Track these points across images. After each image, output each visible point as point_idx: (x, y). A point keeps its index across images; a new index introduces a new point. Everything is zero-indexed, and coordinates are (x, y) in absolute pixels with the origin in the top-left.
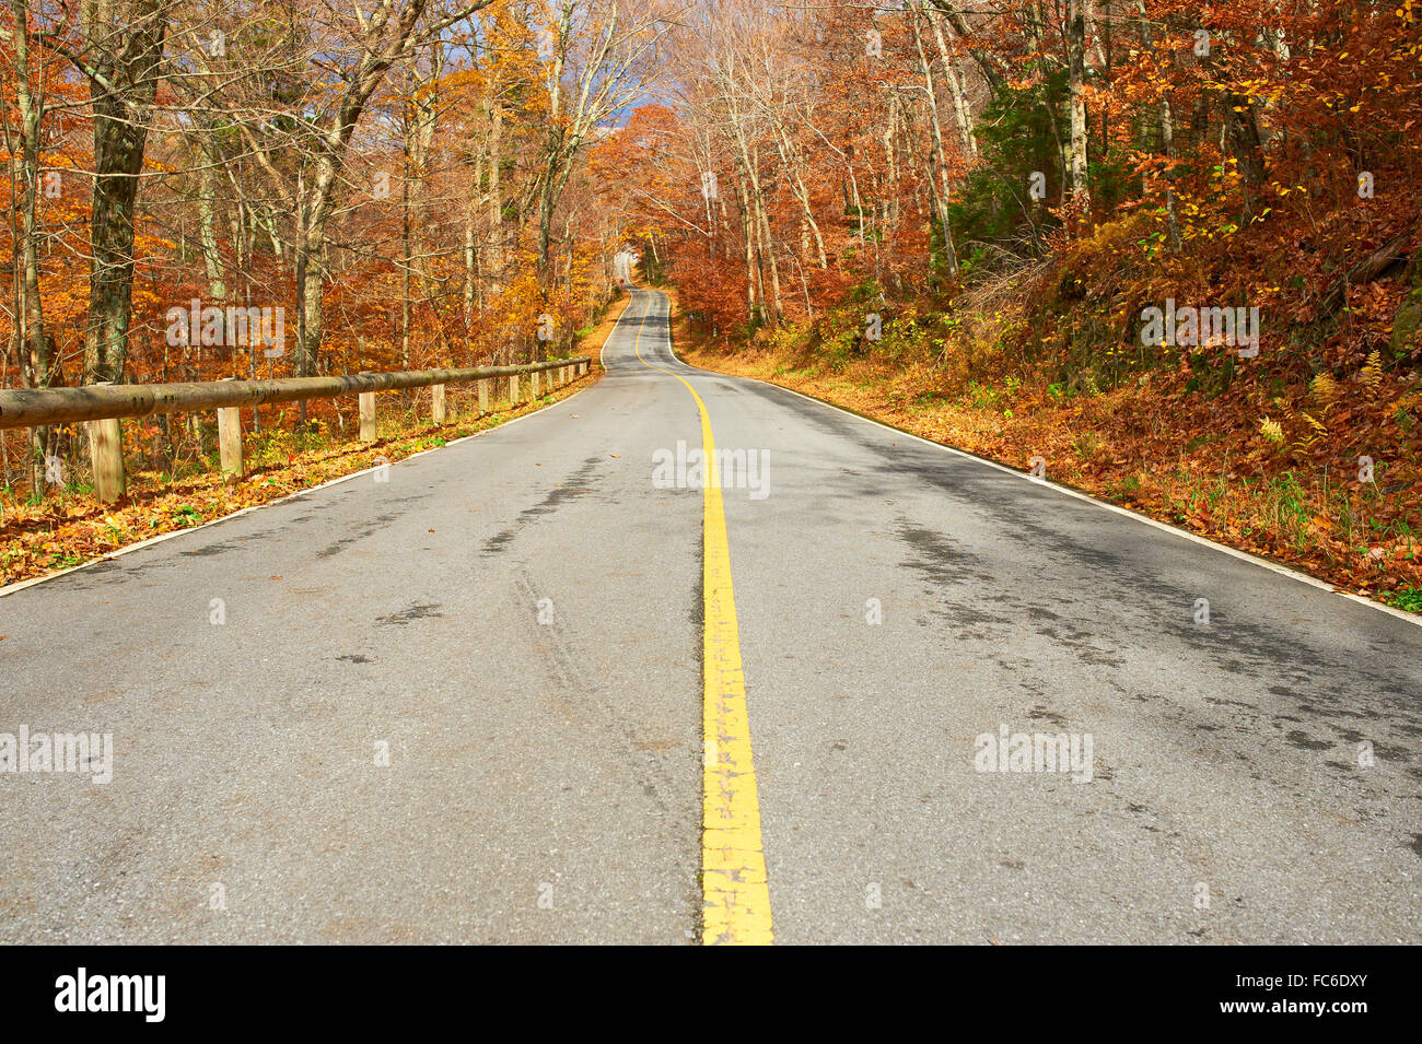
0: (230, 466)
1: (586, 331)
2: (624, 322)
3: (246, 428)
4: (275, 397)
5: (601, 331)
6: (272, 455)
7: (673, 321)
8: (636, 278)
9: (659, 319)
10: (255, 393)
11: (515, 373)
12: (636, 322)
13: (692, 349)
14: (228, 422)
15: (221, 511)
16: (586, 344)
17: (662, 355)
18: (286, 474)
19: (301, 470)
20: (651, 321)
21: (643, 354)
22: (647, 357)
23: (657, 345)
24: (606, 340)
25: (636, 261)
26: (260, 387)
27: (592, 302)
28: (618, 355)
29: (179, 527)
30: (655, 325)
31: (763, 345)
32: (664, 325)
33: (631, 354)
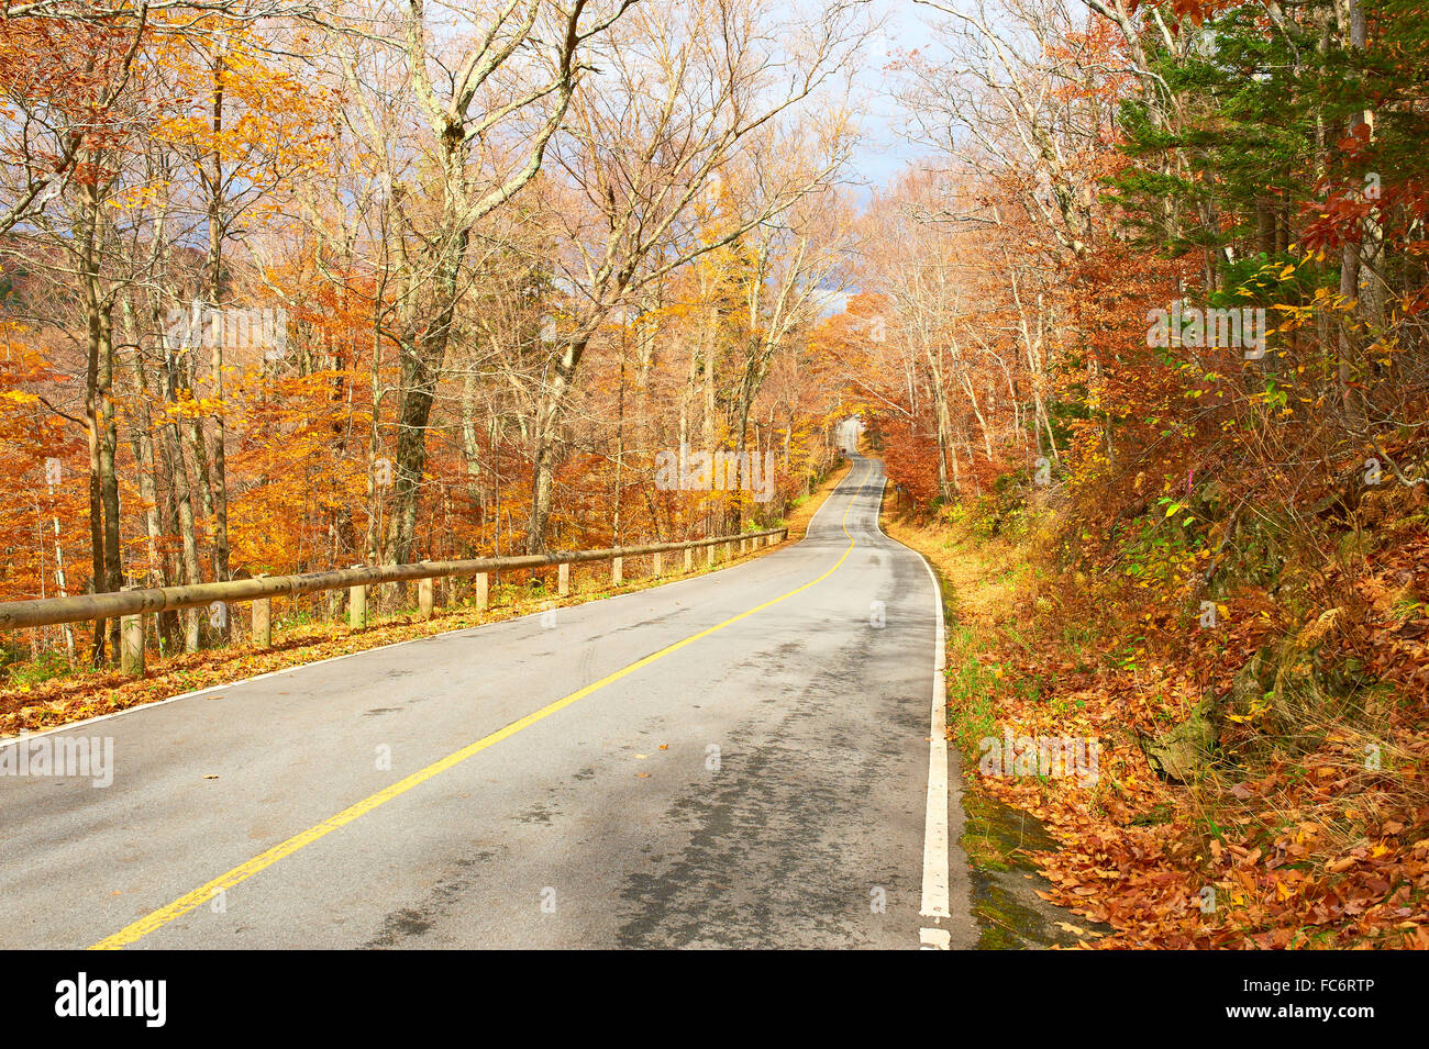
0: (482, 602)
1: (802, 500)
2: (840, 491)
3: (491, 582)
4: (505, 568)
5: (816, 499)
6: (505, 600)
7: (886, 491)
8: (862, 446)
9: (875, 488)
10: (497, 565)
11: (686, 547)
12: (852, 491)
13: (895, 519)
14: (482, 580)
15: (477, 624)
16: (799, 512)
17: (867, 526)
18: (510, 610)
19: (518, 607)
20: (867, 490)
21: (849, 523)
22: (852, 527)
23: (864, 515)
24: (819, 509)
25: (863, 430)
26: (499, 562)
27: (810, 472)
28: (825, 524)
29: (459, 628)
30: (870, 494)
31: (944, 520)
32: (877, 495)
33: (839, 523)
